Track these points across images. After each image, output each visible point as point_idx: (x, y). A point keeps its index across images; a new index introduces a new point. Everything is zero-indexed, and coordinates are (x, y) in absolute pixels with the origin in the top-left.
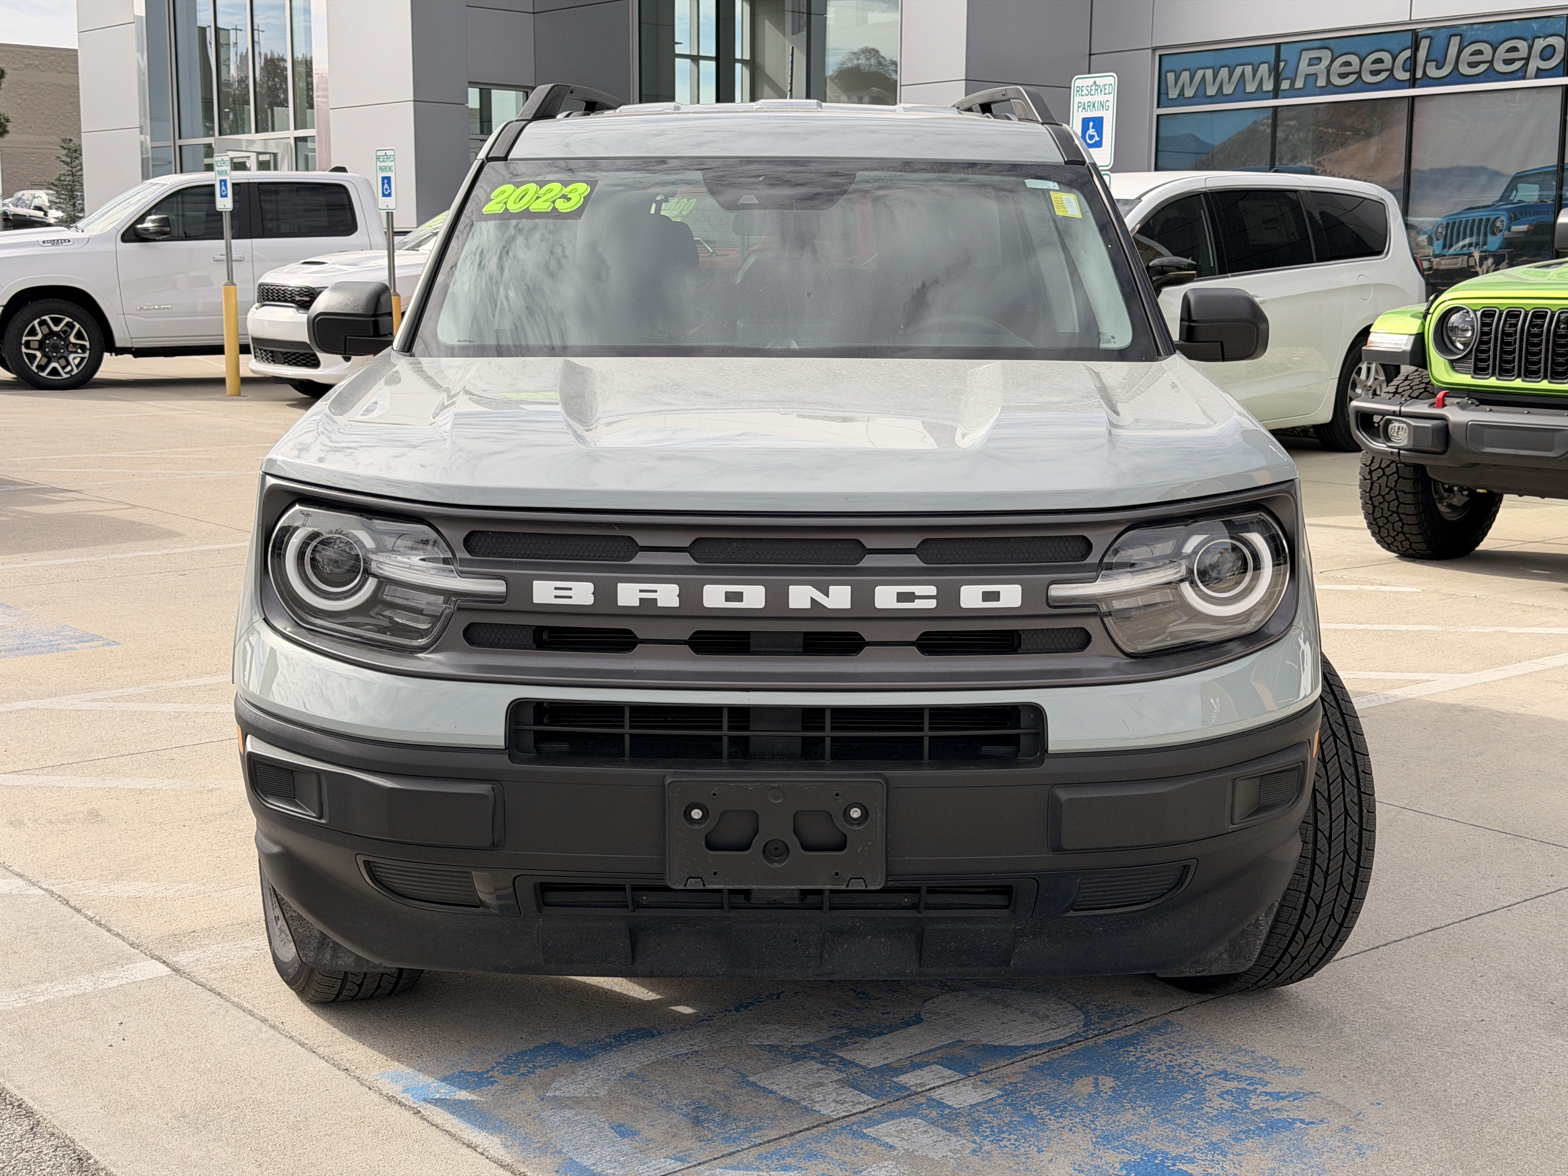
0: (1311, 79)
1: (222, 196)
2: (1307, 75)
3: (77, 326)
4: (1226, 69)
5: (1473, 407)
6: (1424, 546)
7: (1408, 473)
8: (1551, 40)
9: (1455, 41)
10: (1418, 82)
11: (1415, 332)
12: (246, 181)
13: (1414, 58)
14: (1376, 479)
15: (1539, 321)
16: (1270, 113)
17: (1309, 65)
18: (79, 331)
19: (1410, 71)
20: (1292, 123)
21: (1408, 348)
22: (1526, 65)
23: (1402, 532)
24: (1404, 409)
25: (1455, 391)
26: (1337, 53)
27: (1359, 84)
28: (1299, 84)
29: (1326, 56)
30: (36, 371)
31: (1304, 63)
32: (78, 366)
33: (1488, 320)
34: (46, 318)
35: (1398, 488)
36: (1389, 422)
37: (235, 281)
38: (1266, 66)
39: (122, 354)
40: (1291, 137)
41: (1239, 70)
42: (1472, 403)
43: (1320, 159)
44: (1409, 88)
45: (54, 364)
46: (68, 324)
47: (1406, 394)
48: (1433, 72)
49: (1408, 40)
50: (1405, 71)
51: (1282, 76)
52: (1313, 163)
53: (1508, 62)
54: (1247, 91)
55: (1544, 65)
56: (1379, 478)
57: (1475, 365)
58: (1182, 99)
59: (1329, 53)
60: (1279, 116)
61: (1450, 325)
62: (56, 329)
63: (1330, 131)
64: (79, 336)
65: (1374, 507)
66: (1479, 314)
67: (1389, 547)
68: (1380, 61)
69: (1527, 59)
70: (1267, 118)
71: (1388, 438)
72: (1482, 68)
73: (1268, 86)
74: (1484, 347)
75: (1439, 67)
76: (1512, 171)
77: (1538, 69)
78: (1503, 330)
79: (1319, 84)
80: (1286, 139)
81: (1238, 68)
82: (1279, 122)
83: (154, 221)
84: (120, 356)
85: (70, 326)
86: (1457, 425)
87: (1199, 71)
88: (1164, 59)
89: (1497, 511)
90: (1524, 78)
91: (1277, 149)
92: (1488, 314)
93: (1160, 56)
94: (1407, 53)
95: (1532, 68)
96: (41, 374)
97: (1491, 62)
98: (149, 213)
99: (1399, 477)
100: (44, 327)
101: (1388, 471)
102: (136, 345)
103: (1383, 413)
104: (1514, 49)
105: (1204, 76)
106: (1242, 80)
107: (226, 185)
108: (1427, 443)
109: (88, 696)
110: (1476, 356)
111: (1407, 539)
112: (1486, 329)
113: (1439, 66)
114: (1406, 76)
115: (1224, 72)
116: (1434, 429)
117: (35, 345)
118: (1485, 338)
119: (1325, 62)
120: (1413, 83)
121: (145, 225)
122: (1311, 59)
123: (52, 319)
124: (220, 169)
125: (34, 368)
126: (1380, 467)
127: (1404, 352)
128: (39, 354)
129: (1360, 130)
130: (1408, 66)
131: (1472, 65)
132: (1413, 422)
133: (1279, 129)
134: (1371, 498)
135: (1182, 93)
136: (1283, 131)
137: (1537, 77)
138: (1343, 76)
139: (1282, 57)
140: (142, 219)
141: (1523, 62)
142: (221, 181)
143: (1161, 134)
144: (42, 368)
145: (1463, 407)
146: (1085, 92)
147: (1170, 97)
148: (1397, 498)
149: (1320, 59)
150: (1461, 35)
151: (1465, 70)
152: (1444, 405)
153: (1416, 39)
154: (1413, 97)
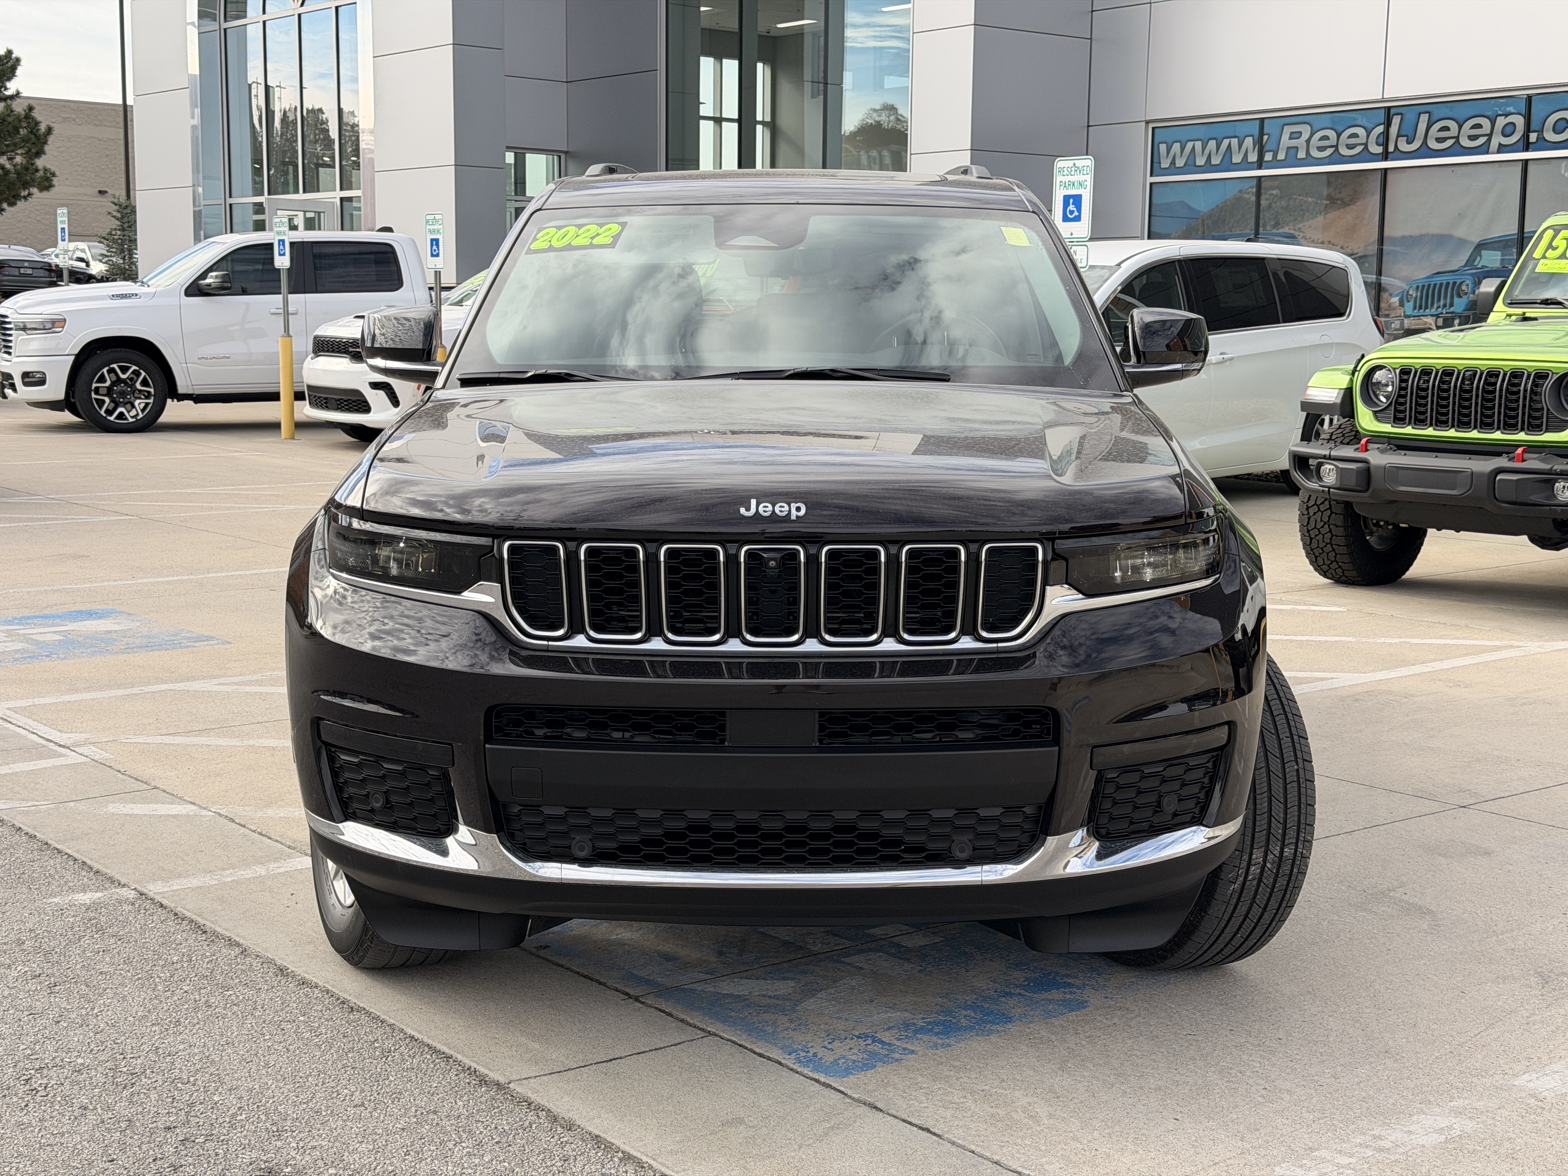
0: (1293, 151)
1: (280, 255)
2: (1288, 148)
3: (143, 374)
4: (1214, 141)
5: (1391, 452)
6: (1354, 573)
7: (1339, 509)
8: (1510, 119)
9: (1424, 118)
10: (1390, 156)
11: (1345, 387)
12: (301, 240)
13: (1386, 134)
14: (1311, 514)
15: (1447, 379)
16: (1254, 183)
17: (1290, 138)
18: (145, 379)
19: (1383, 145)
20: (1274, 192)
21: (1339, 401)
22: (1489, 140)
23: (1335, 561)
24: (1333, 453)
25: (1377, 438)
26: (1315, 128)
27: (1336, 155)
28: (1281, 156)
29: (1306, 131)
30: (104, 415)
31: (1285, 137)
32: (143, 410)
33: (1405, 377)
34: (115, 366)
35: (1331, 521)
36: (1320, 465)
37: (291, 333)
38: (1251, 139)
39: (183, 400)
40: (1273, 205)
41: (1226, 142)
42: (1391, 449)
43: (1300, 225)
44: (1382, 161)
45: (121, 409)
46: (134, 372)
47: (1339, 440)
48: (1404, 146)
49: (1381, 116)
50: (1378, 144)
51: (1266, 148)
52: (1295, 230)
53: (1473, 138)
54: (1234, 161)
55: (1506, 141)
56: (1315, 513)
57: (1395, 416)
58: (1173, 169)
59: (1309, 128)
60: (1264, 185)
61: (1374, 381)
62: (123, 376)
63: (1310, 199)
64: (145, 383)
65: (1311, 539)
66: (1398, 371)
67: (1325, 575)
68: (1355, 135)
69: (1490, 136)
70: (1252, 187)
71: (1320, 478)
72: (1449, 143)
73: (1253, 157)
74: (1402, 400)
75: (1409, 142)
76: (1476, 240)
77: (1500, 144)
78: (1418, 385)
79: (1299, 156)
80: (1270, 207)
81: (1225, 140)
82: (1263, 191)
83: (216, 277)
84: (181, 402)
85: (137, 374)
86: (1378, 467)
87: (1189, 143)
88: (1156, 131)
89: (1422, 544)
90: (1487, 152)
91: (1261, 216)
92: (1405, 372)
93: (1153, 129)
94: (1381, 129)
95: (1494, 145)
96: (109, 418)
97: (1457, 138)
98: (211, 269)
99: (1332, 513)
100: (112, 375)
101: (1322, 508)
102: (197, 392)
103: (1316, 457)
104: (1479, 126)
105: (1194, 146)
106: (1229, 152)
107: (284, 245)
108: (1352, 482)
109: (216, 681)
110: (1395, 408)
111: (1340, 567)
112: (1404, 385)
113: (1410, 140)
114: (1380, 150)
115: (1212, 144)
116: (1358, 471)
117: (105, 391)
118: (1403, 393)
119: (1305, 136)
120: (1385, 156)
121: (209, 281)
122: (1292, 133)
123: (121, 368)
124: (278, 229)
125: (102, 412)
126: (1315, 504)
127: (1334, 404)
128: (107, 400)
129: (1338, 199)
130: (1381, 140)
131: (1440, 140)
132: (1341, 465)
133: (1263, 197)
134: (1308, 531)
135: (1173, 162)
136: (1267, 199)
137: (1499, 151)
138: (1321, 149)
139: (1266, 131)
140: (204, 275)
141: (1485, 138)
142: (279, 241)
143: (1154, 201)
144: (109, 412)
145: (1382, 451)
146: (1066, 172)
147: (1163, 166)
148: (1330, 531)
149: (1300, 133)
150: (1429, 112)
151: (1433, 145)
152: (1367, 450)
154: (1386, 170)
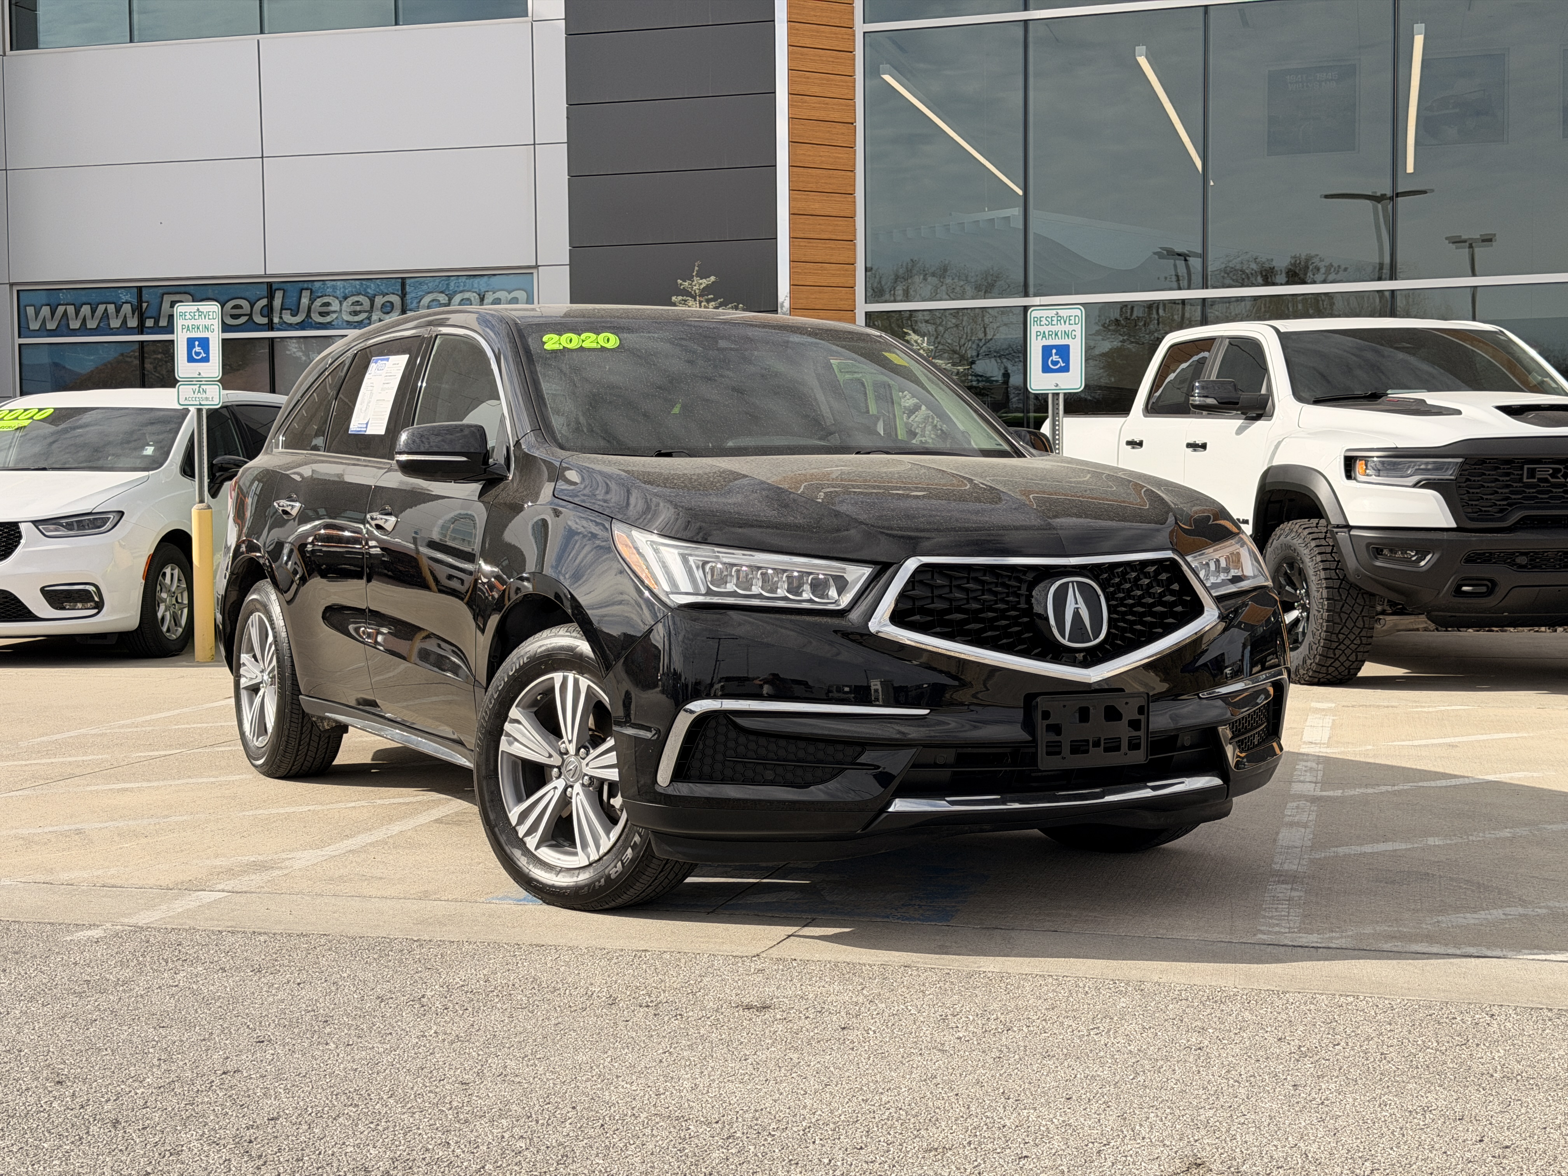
2: (170, 315)
4: (88, 307)
8: (387, 298)
9: (306, 294)
10: (275, 326)
13: (270, 306)
16: (137, 346)
19: (268, 317)
20: (159, 356)
22: (370, 316)
28: (163, 323)
38: (129, 305)
40: (159, 369)
41: (101, 308)
44: (268, 330)
48: (288, 318)
49: (263, 290)
50: (263, 316)
51: (145, 315)
53: (354, 313)
54: (112, 326)
55: (385, 317)
58: (44, 331)
60: (146, 349)
68: (239, 307)
69: (370, 312)
70: (134, 351)
72: (332, 317)
73: (133, 323)
75: (294, 315)
77: (380, 320)
80: (155, 370)
81: (99, 306)
82: (146, 355)
87: (60, 307)
88: (21, 294)
93: (18, 291)
94: (264, 302)
95: (375, 319)
97: (339, 313)
104: (358, 303)
105: (65, 311)
106: (106, 317)
115: (86, 310)
120: (271, 327)
122: (172, 302)
130: (265, 312)
131: (322, 314)
133: (146, 361)
135: (43, 325)
136: (151, 363)
139: (144, 299)
141: (364, 314)
143: (24, 362)
146: (191, 317)
150: (310, 290)
151: (317, 318)
153: (271, 289)
154: (272, 339)
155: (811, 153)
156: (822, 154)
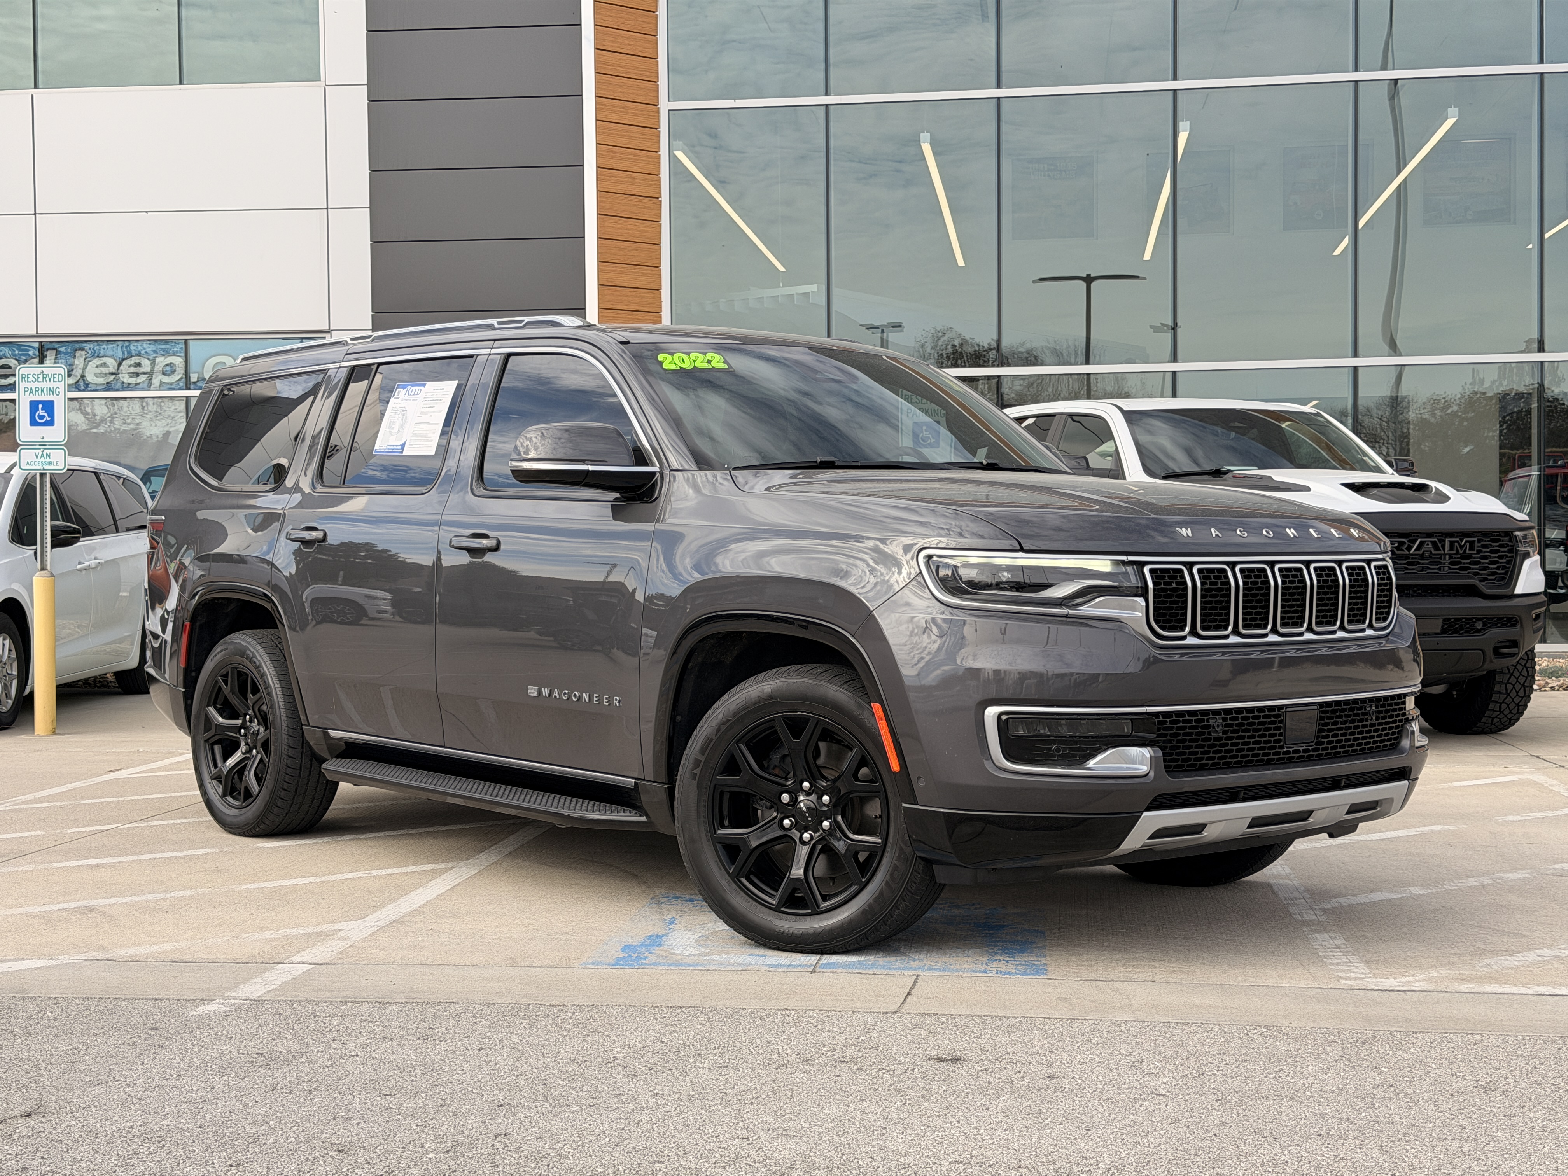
8: (169, 360)
9: (81, 354)
22: (152, 378)
49: (34, 350)
53: (133, 375)
55: (167, 379)
68: (7, 366)
69: (151, 374)
72: (108, 379)
77: (163, 382)
90: (150, 389)
95: (156, 382)
97: (117, 374)
104: (138, 365)
131: (98, 376)
137: (162, 388)
141: (146, 376)
150: (86, 349)
151: (92, 379)
153: (42, 349)
155: (618, 226)
156: (629, 227)
